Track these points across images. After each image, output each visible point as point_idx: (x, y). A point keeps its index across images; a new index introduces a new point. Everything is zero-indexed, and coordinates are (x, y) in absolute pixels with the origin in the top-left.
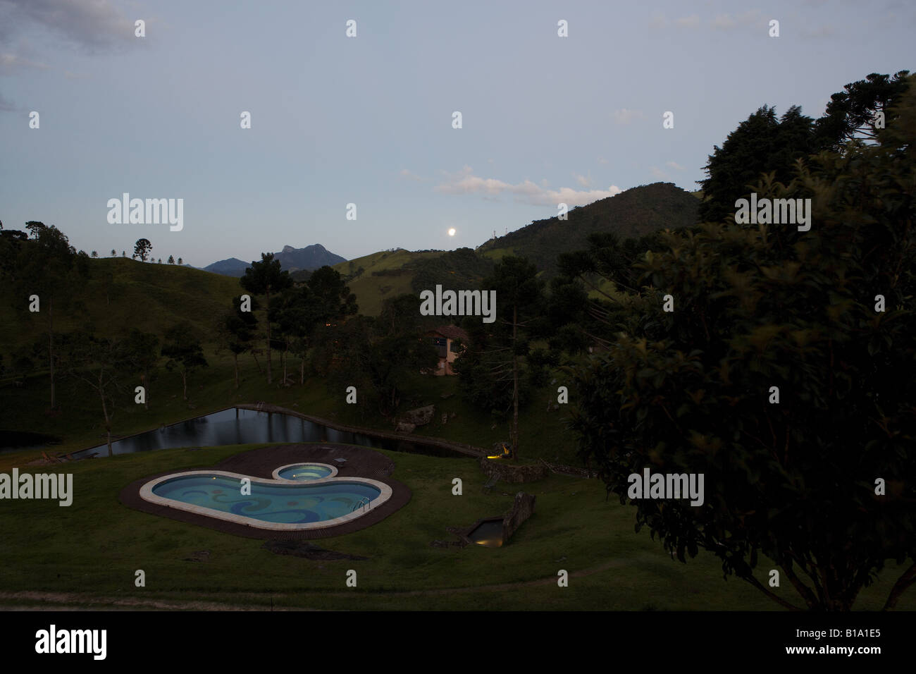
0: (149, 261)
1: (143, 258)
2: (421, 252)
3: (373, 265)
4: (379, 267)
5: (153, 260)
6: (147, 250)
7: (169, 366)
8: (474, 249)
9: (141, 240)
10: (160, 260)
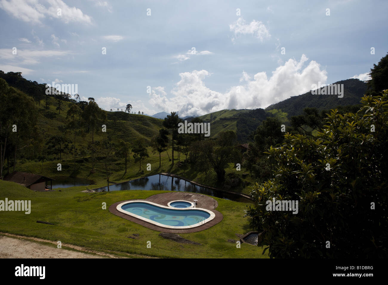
0: (131, 113)
1: (129, 112)
2: (241, 110)
3: (221, 115)
4: (223, 116)
5: (132, 112)
6: (130, 108)
7: (134, 156)
8: (264, 109)
9: (128, 105)
10: (135, 113)
